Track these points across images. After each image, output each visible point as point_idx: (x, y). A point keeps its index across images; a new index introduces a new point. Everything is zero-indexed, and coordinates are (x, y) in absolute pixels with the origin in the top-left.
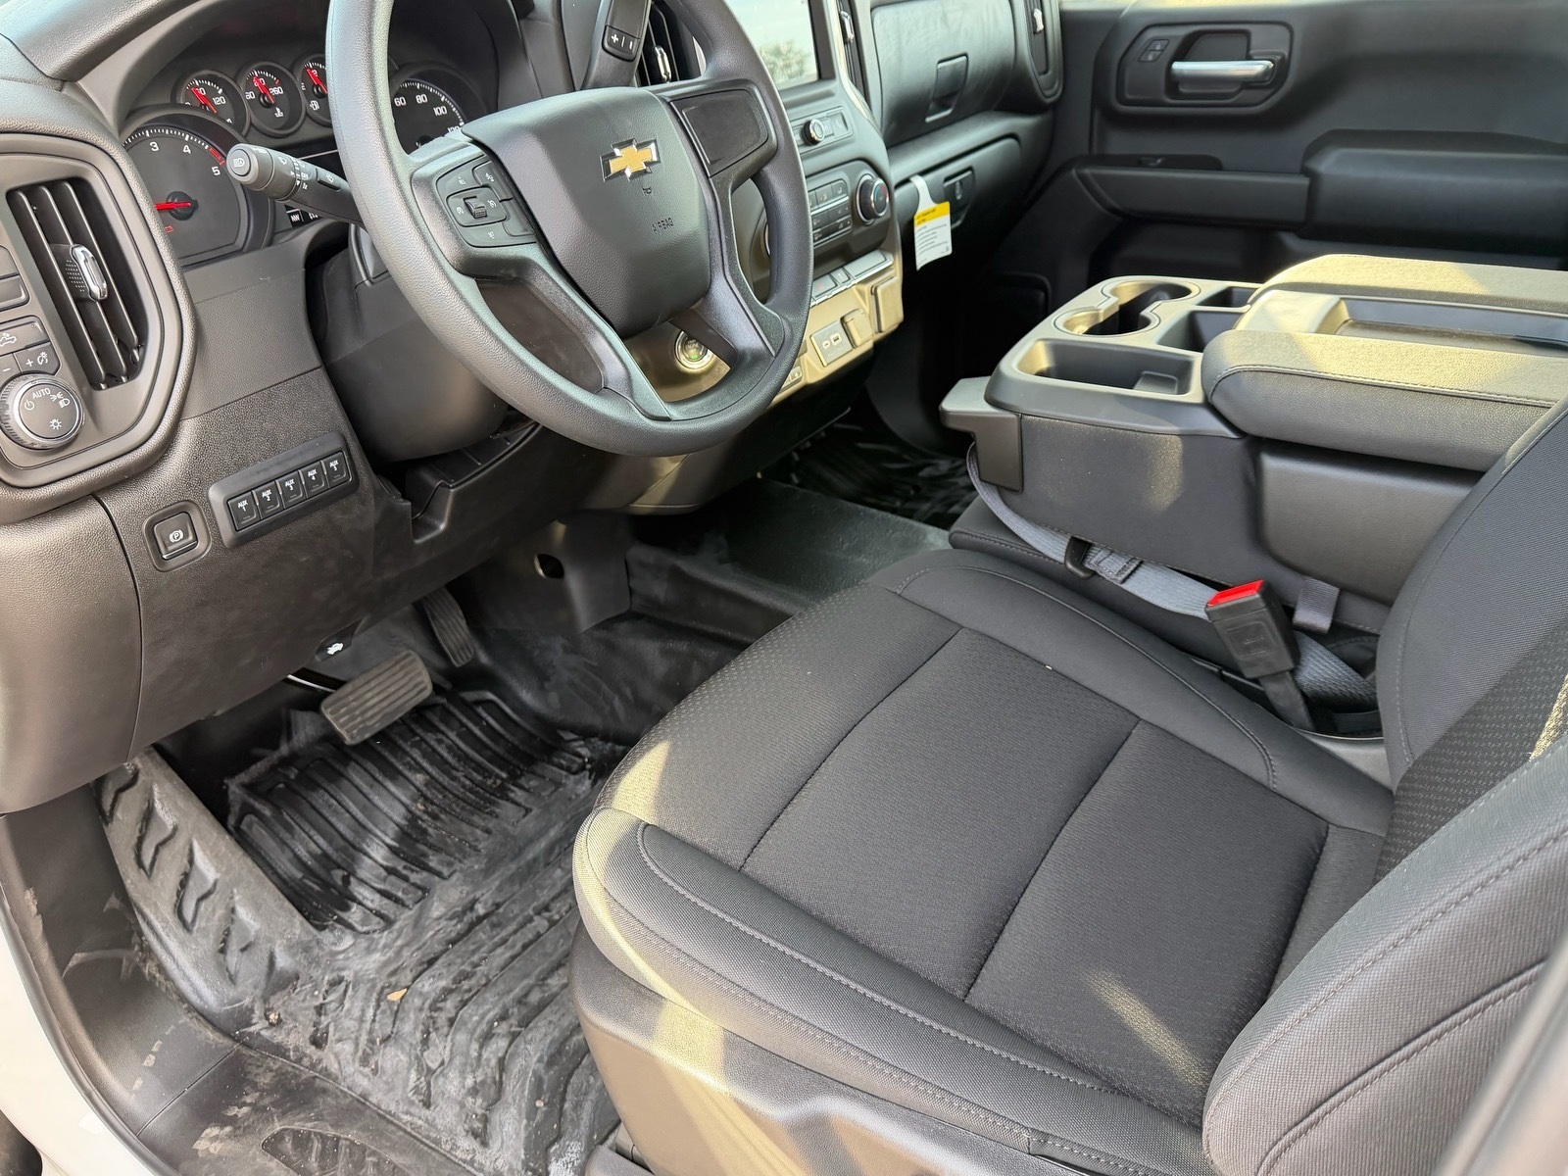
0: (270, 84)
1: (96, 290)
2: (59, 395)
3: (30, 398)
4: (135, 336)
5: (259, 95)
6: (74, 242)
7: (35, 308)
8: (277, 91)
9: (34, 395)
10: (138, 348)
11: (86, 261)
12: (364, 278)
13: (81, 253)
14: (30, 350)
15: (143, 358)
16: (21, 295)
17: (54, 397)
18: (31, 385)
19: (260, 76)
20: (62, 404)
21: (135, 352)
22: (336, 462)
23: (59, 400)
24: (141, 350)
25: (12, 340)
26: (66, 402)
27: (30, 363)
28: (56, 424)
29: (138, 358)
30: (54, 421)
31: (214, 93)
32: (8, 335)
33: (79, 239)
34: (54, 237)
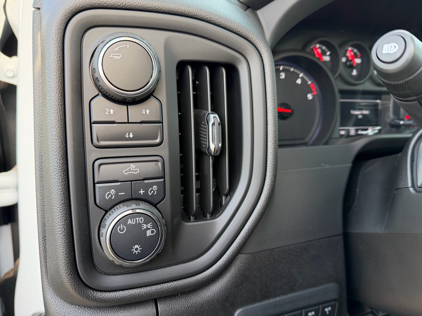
0: (355, 56)
1: (212, 147)
2: (149, 226)
3: (125, 224)
4: (227, 187)
5: (348, 60)
6: (212, 110)
7: (164, 151)
8: (358, 61)
9: (130, 222)
10: (226, 196)
11: (213, 124)
12: (410, 184)
13: (213, 118)
14: (146, 181)
15: (227, 204)
16: (156, 139)
17: (145, 226)
18: (130, 212)
19: (352, 51)
20: (149, 233)
21: (224, 198)
22: (330, 308)
23: (148, 229)
24: (228, 198)
25: (136, 171)
26: (152, 232)
27: (142, 192)
28: (137, 249)
29: (224, 203)
30: (137, 246)
31: (324, 53)
32: (134, 167)
33: (216, 109)
34: (199, 104)
